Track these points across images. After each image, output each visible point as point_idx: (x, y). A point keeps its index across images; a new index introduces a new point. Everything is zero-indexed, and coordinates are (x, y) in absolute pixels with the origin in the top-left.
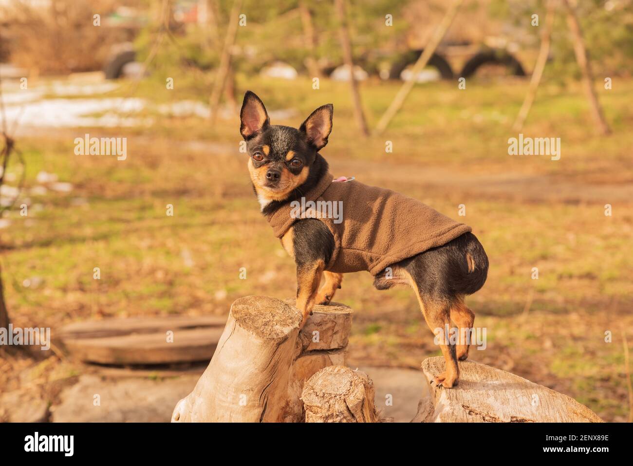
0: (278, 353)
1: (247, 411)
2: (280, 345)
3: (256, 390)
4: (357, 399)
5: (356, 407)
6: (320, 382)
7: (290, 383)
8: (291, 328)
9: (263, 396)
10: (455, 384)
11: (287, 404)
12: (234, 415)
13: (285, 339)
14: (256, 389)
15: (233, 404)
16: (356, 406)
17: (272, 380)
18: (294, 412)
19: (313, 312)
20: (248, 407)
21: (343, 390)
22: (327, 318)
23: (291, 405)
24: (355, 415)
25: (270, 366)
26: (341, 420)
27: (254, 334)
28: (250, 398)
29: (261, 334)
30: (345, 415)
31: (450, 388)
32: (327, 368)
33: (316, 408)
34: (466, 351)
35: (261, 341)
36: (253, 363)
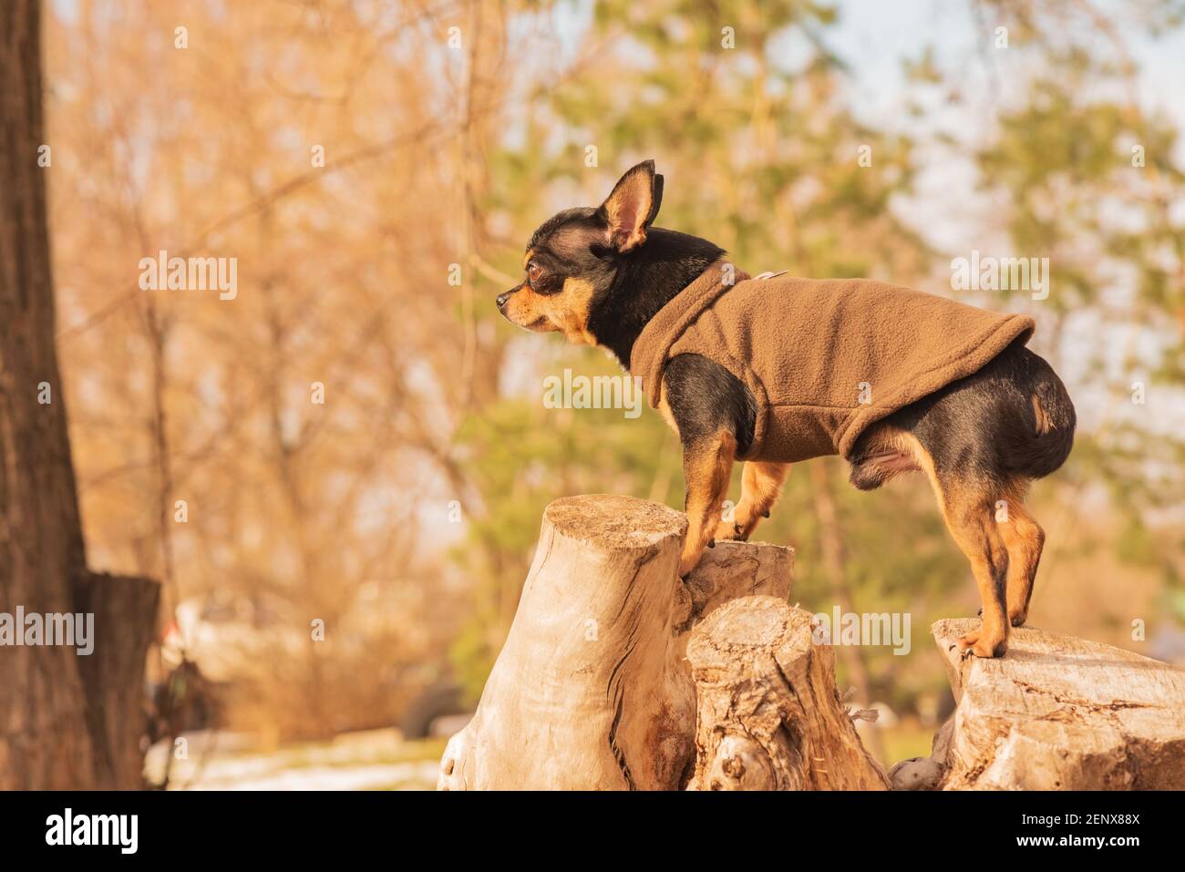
0: (638, 584)
1: (583, 718)
2: (643, 567)
3: (599, 671)
4: (798, 651)
5: (796, 667)
6: (722, 625)
7: (668, 674)
8: (664, 534)
9: (614, 686)
10: (999, 652)
11: (665, 711)
12: (557, 730)
13: (652, 553)
14: (600, 667)
15: (555, 704)
16: (797, 663)
17: (630, 648)
18: (679, 730)
19: (716, 541)
20: (584, 710)
21: (768, 637)
22: (739, 553)
23: (672, 715)
24: (795, 686)
25: (623, 614)
26: (766, 693)
27: (590, 543)
28: (588, 689)
29: (602, 543)
30: (775, 684)
31: (988, 658)
32: (737, 601)
33: (714, 671)
34: (1022, 608)
35: (603, 556)
36: (591, 608)
